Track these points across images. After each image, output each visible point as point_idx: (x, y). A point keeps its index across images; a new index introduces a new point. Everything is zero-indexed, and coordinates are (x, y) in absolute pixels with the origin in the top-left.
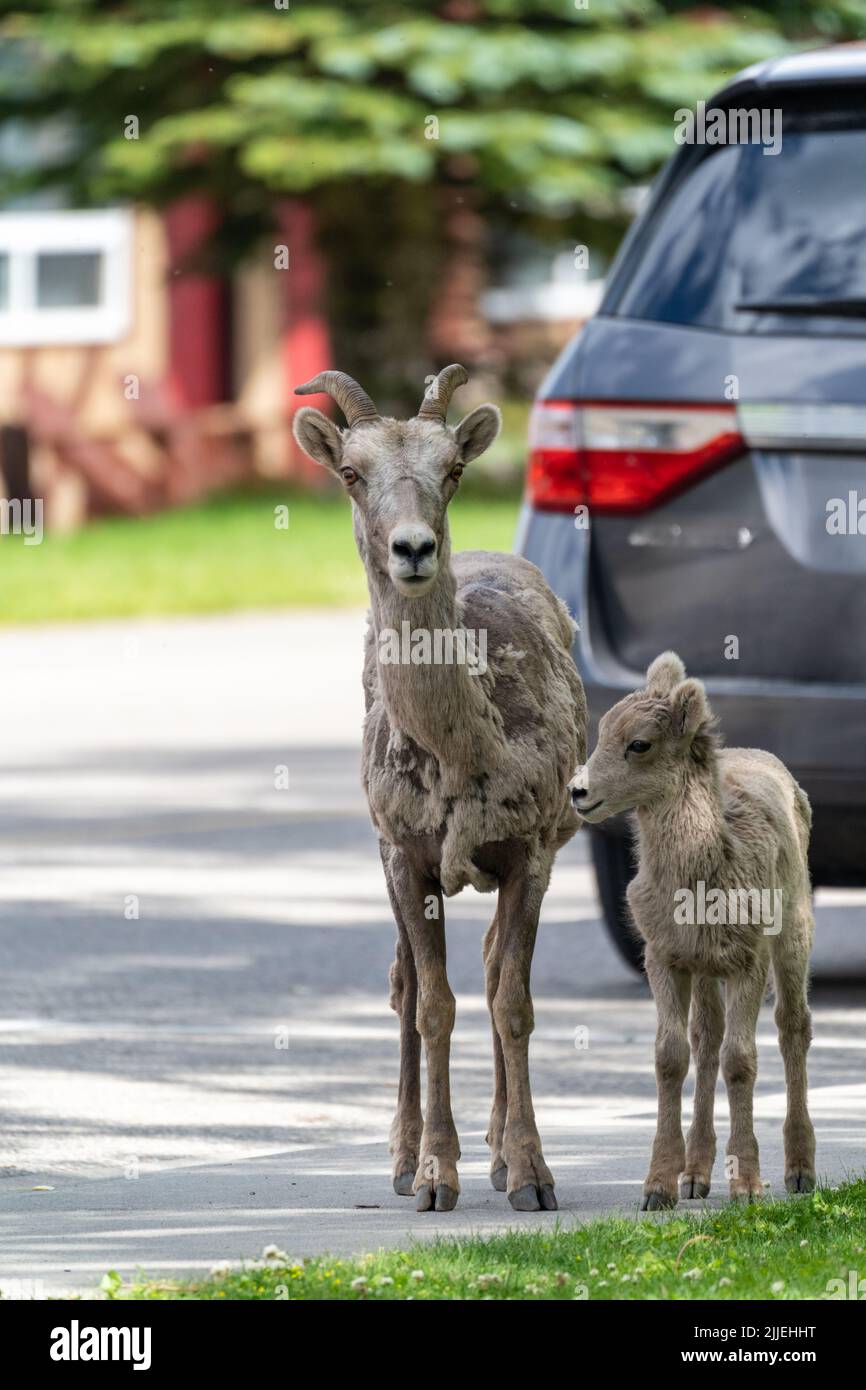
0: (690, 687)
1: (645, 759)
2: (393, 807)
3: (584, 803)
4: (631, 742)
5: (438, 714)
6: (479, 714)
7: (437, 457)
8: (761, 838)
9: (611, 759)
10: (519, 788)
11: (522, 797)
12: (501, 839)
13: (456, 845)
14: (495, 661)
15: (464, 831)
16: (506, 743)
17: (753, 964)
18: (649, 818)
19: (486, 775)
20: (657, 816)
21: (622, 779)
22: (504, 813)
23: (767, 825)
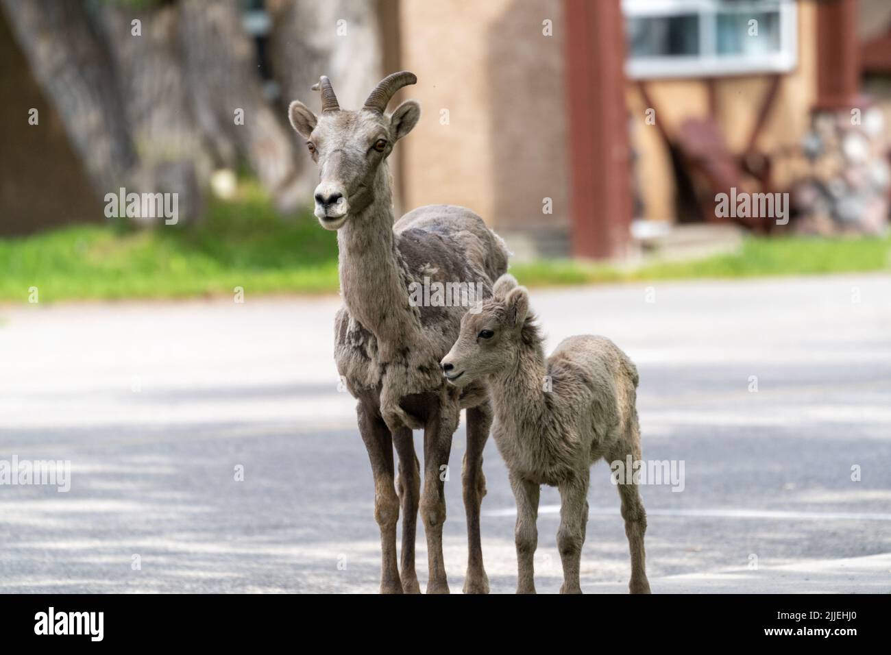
0: (519, 291)
1: (491, 342)
2: (350, 371)
3: (452, 373)
4: (481, 331)
5: (375, 305)
6: (404, 308)
7: (364, 135)
8: (575, 394)
9: (468, 344)
10: (430, 358)
11: (431, 365)
12: (418, 392)
13: (388, 395)
14: (418, 274)
15: (393, 386)
16: (421, 329)
17: (574, 476)
18: (496, 382)
19: (408, 349)
20: (501, 381)
21: (476, 357)
22: (420, 375)
23: (583, 385)
